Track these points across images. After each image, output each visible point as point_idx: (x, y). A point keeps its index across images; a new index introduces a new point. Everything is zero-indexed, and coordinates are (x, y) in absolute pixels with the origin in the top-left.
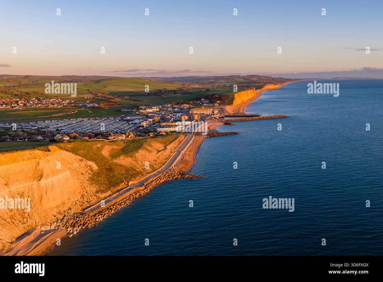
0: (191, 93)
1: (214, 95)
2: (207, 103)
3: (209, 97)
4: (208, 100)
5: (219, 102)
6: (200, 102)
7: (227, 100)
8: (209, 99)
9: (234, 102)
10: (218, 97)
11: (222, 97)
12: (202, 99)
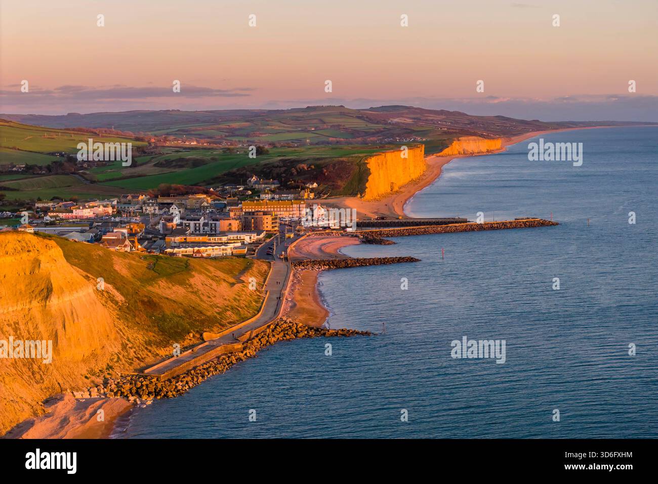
0: (196, 163)
1: (293, 163)
2: (273, 192)
3: (277, 171)
4: (275, 181)
5: (315, 185)
6: (246, 189)
7: (341, 178)
8: (278, 177)
9: (367, 185)
10: (308, 170)
11: (325, 170)
12: (250, 179)
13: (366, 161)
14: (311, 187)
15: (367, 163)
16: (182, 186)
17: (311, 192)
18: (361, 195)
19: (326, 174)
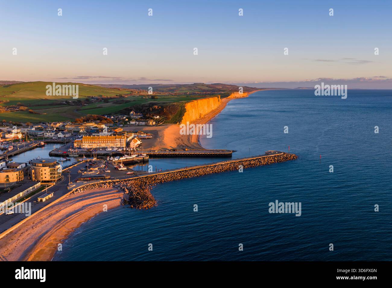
4: (141, 114)
5: (158, 117)
6: (126, 118)
7: (171, 114)
10: (157, 109)
11: (165, 109)
14: (156, 118)
15: (186, 106)
17: (154, 121)
18: (179, 123)
19: (165, 111)
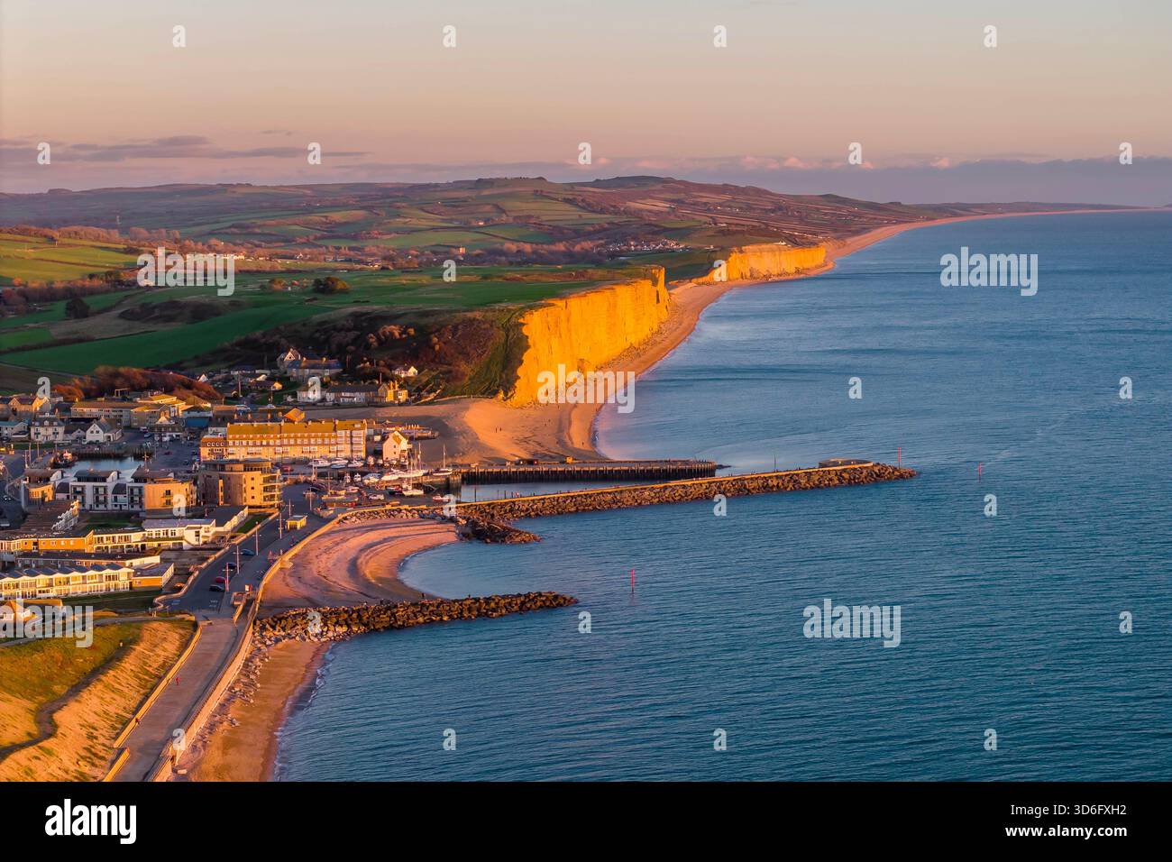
1: (376, 320)
2: (324, 385)
3: (338, 338)
4: (333, 362)
5: (412, 371)
6: (271, 379)
7: (467, 357)
8: (338, 353)
9: (520, 372)
10: (401, 339)
11: (436, 340)
12: (282, 356)
13: (521, 320)
14: (403, 376)
15: (523, 324)
16: (142, 371)
17: (401, 387)
18: (506, 394)
19: (437, 347)
